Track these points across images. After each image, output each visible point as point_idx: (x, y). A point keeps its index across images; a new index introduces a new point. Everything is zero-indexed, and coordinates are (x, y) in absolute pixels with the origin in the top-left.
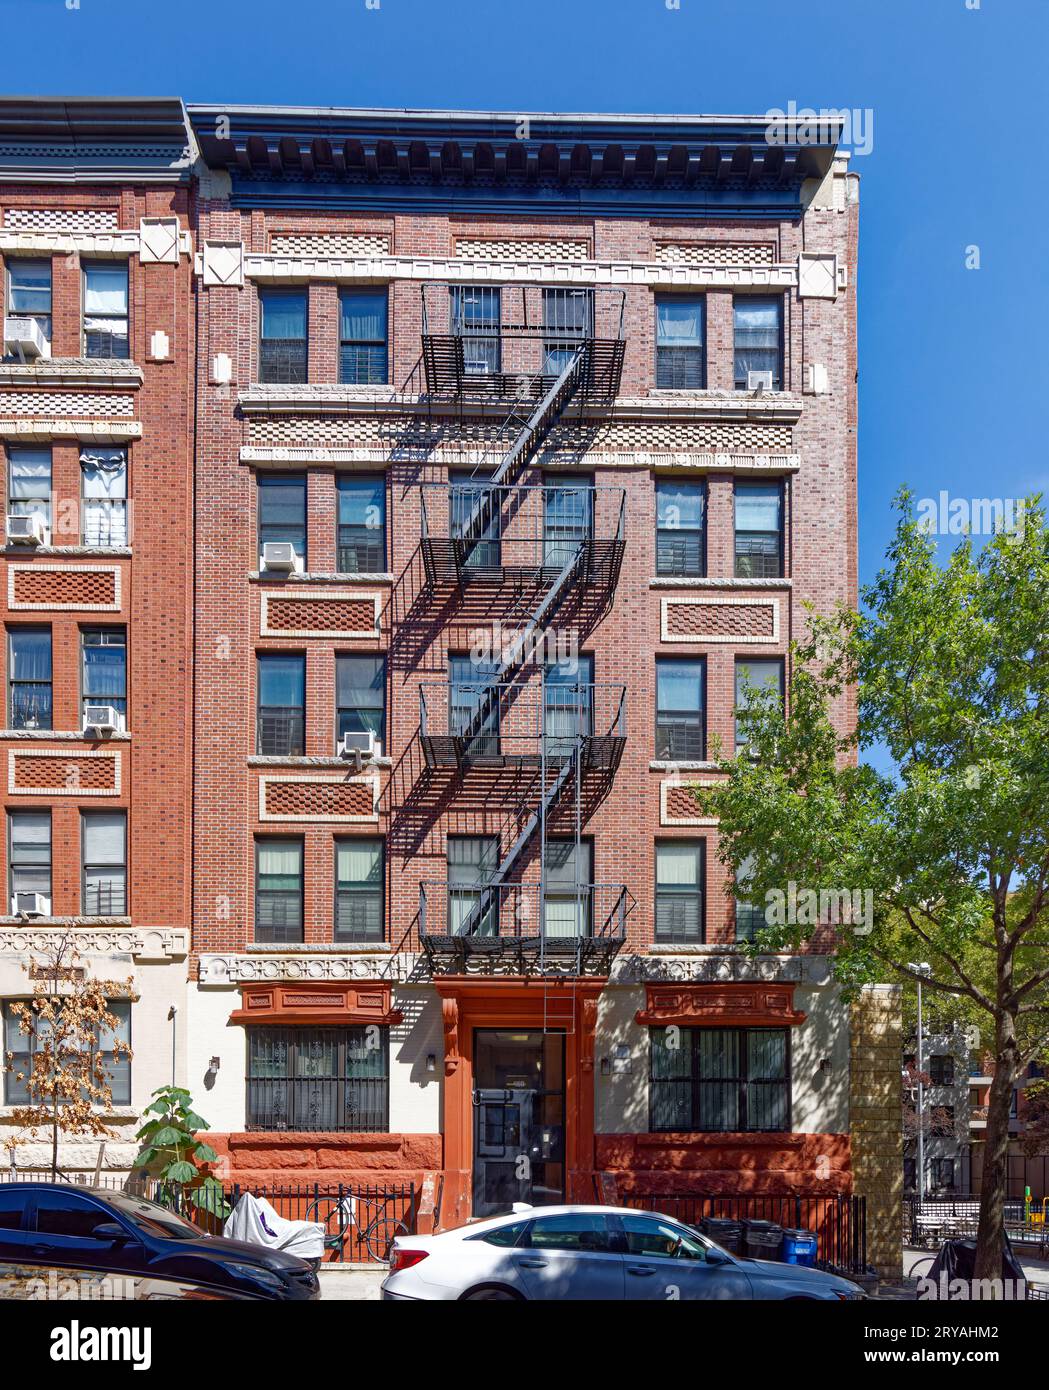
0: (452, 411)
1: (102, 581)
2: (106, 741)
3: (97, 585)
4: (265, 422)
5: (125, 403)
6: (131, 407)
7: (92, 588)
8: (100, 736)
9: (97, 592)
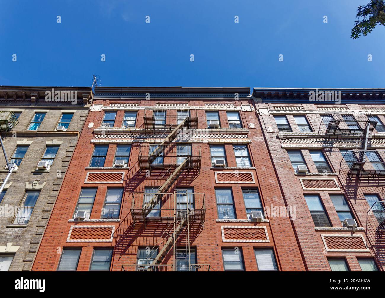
0: (334, 137)
1: (247, 176)
2: (259, 223)
3: (245, 177)
4: (286, 139)
5: (245, 136)
6: (247, 137)
7: (244, 177)
8: (258, 221)
9: (246, 178)
